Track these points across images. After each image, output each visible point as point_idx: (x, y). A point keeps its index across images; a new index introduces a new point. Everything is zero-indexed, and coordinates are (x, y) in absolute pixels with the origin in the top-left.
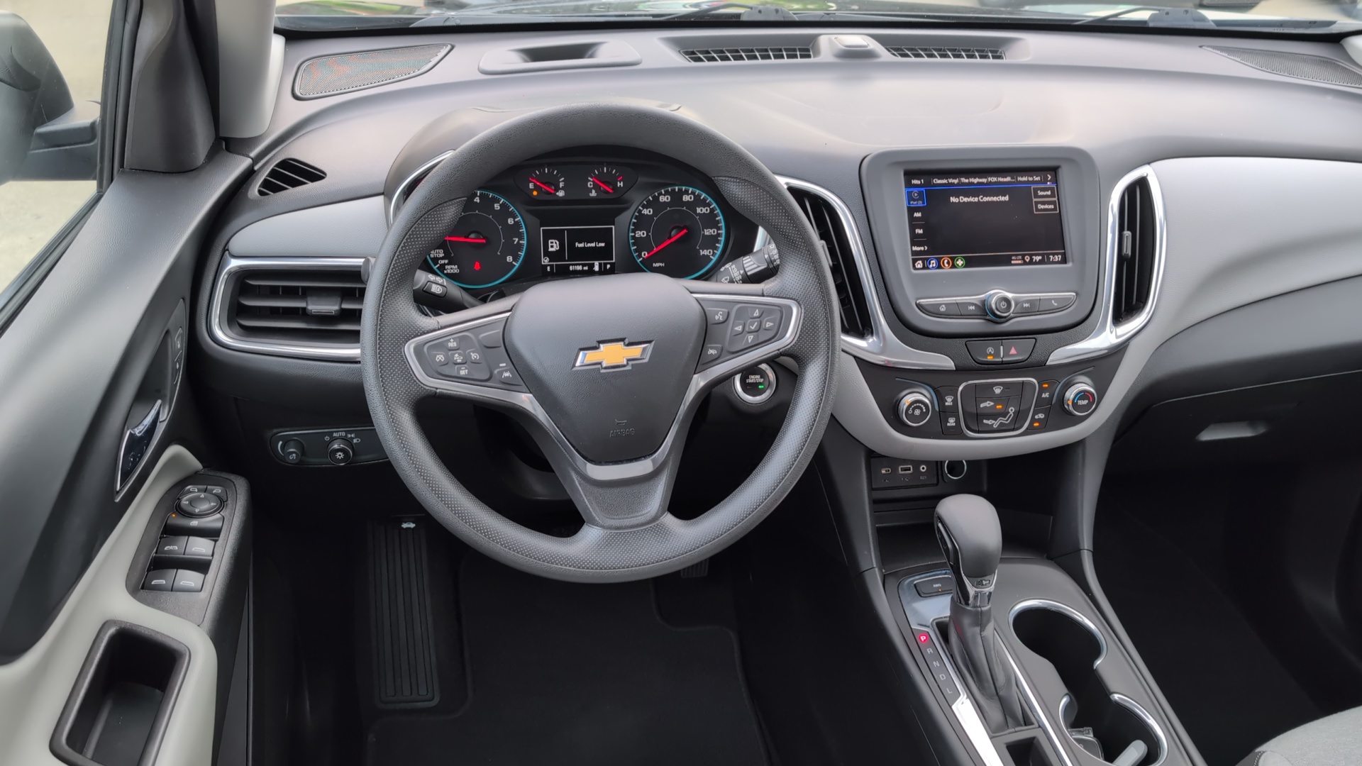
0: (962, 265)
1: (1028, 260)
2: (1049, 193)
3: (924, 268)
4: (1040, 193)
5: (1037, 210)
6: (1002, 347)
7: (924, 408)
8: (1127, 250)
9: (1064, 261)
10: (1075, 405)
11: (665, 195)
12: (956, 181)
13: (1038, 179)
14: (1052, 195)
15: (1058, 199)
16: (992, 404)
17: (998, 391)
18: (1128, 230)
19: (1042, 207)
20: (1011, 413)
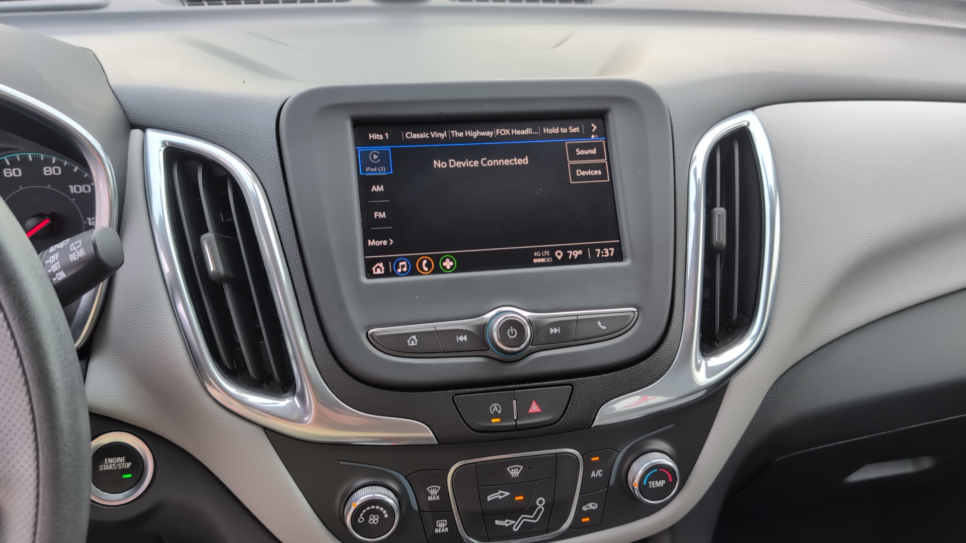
0: (452, 267)
1: (559, 257)
2: (594, 152)
3: (387, 274)
4: (579, 152)
5: (575, 178)
6: (514, 402)
7: (385, 512)
8: (720, 237)
9: (619, 256)
10: (643, 488)
11: (11, 167)
12: (443, 135)
13: (576, 130)
14: (599, 155)
15: (609, 160)
16: (507, 494)
17: (515, 472)
18: (721, 206)
19: (583, 173)
20: (540, 506)
